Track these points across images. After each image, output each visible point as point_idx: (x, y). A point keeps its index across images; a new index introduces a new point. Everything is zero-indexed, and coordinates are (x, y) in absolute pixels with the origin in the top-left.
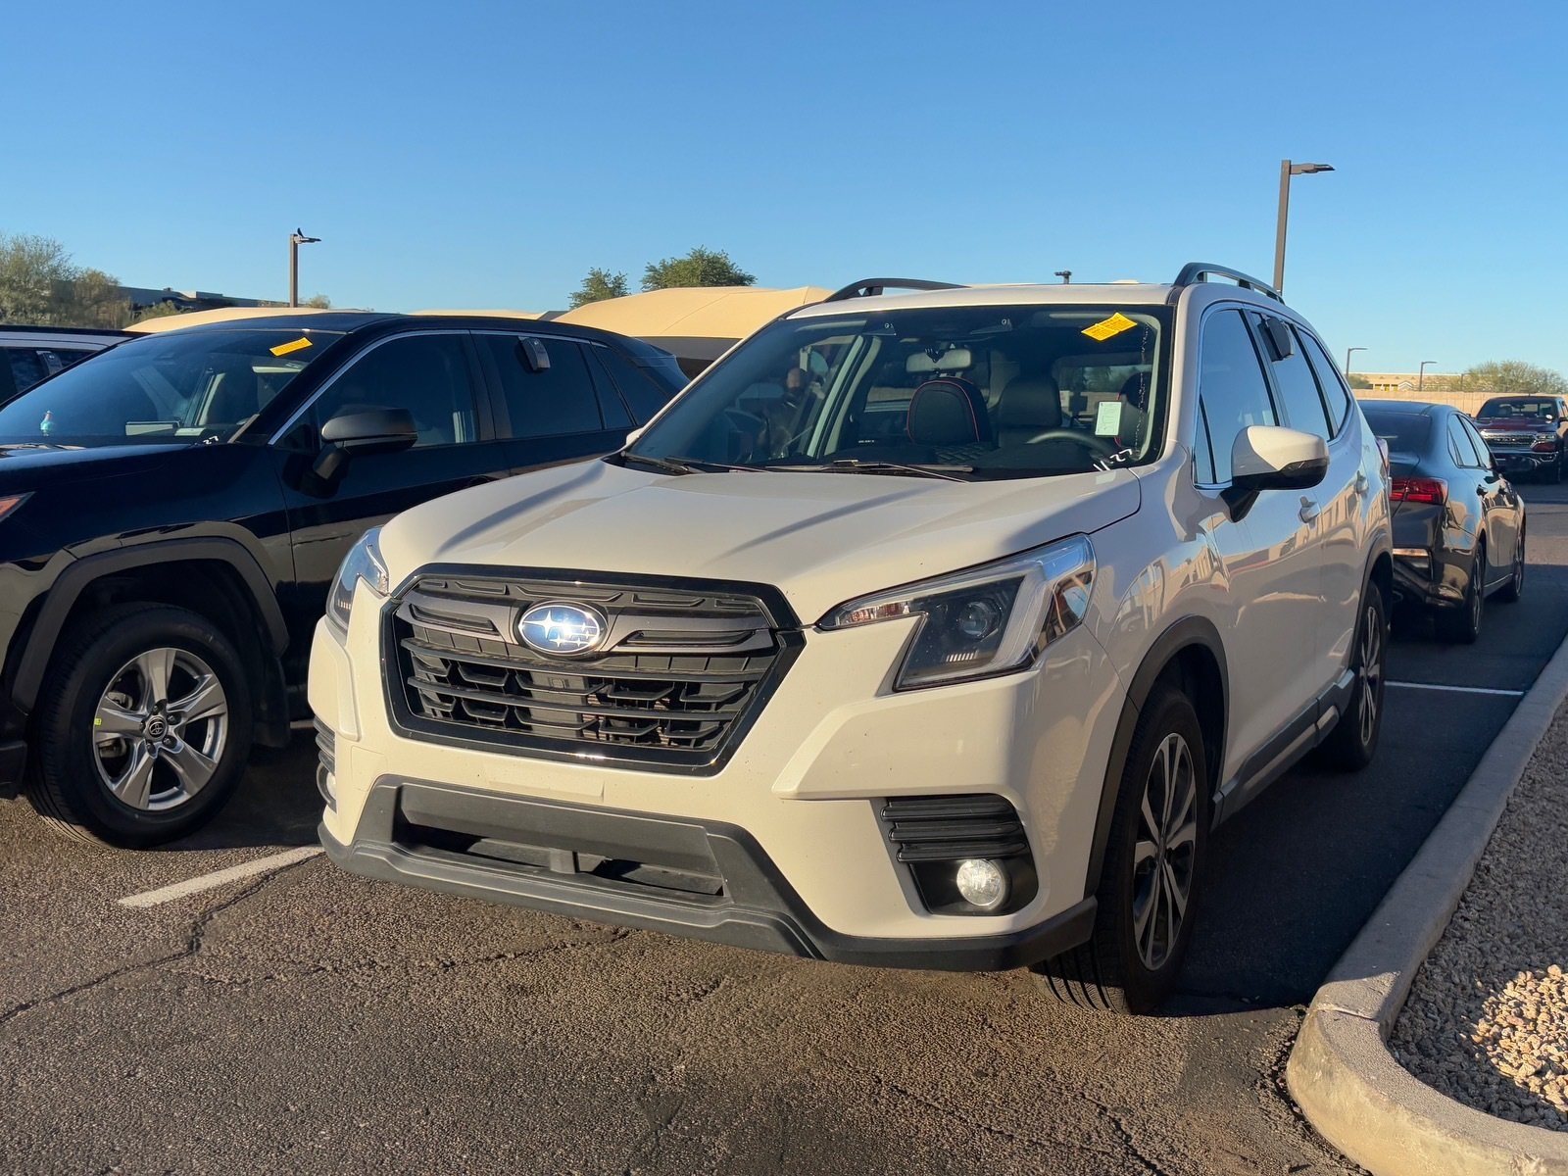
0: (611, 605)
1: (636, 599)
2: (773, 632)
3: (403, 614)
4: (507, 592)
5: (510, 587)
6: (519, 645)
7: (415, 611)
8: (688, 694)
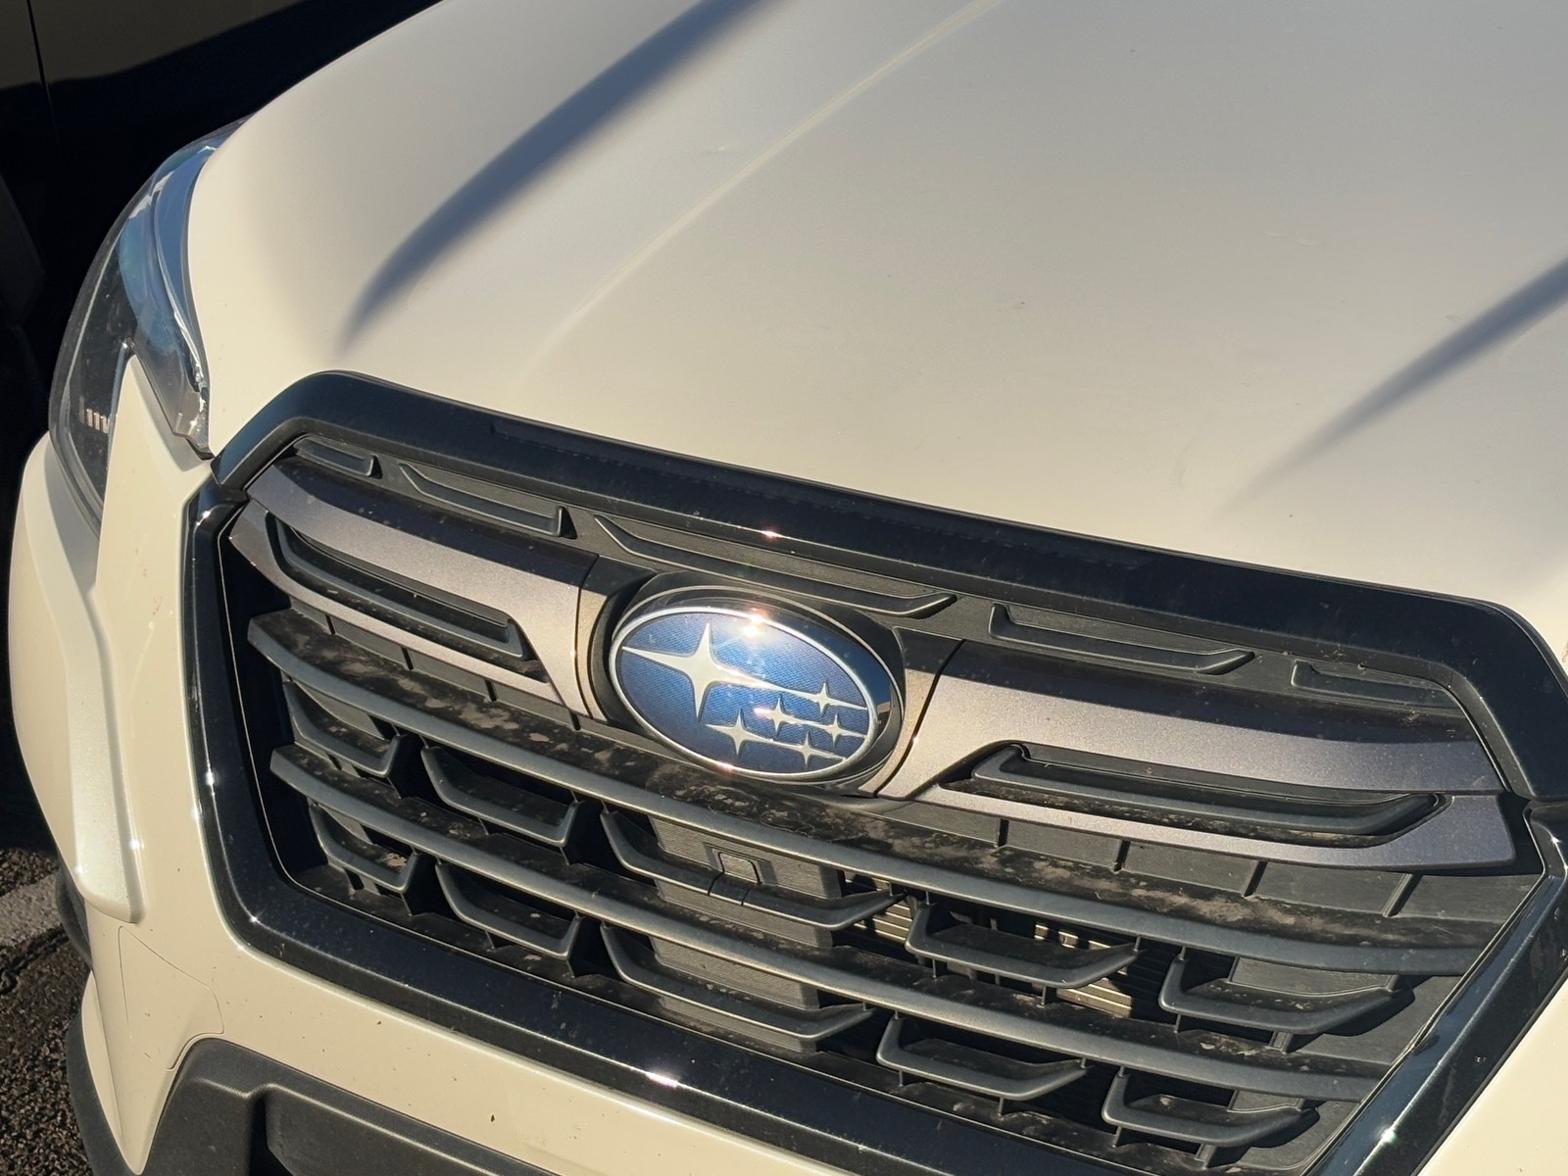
0: (917, 627)
1: (1003, 621)
2: (1511, 805)
3: (249, 539)
4: (568, 529)
5: (579, 515)
6: (611, 723)
7: (283, 538)
8: (1186, 986)
